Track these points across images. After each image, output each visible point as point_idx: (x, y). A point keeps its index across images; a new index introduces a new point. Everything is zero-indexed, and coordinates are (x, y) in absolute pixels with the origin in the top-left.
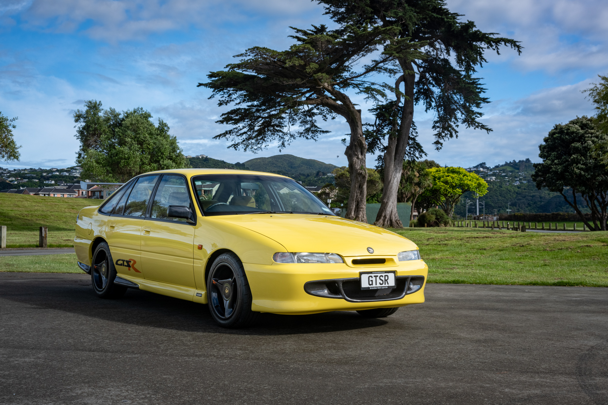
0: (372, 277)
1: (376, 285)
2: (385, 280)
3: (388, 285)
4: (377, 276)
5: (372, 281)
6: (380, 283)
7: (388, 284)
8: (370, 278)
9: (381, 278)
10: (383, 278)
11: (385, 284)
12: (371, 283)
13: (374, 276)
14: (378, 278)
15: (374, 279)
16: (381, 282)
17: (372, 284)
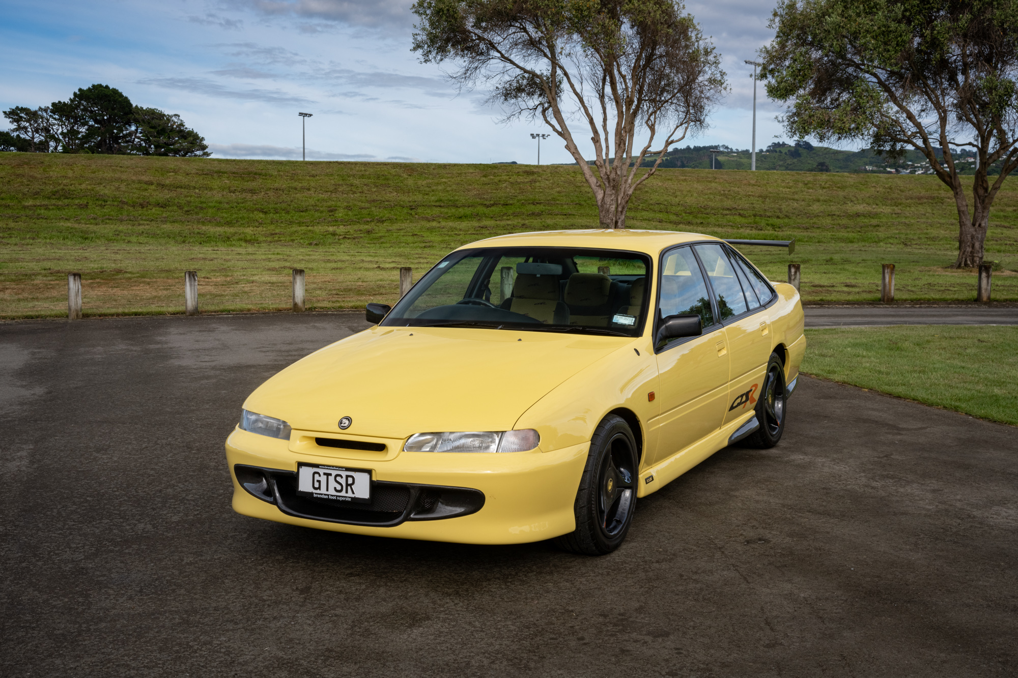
0: (320, 476)
1: (327, 490)
2: (347, 485)
3: (353, 496)
4: (330, 475)
5: (319, 481)
6: (335, 488)
7: (353, 493)
8: (316, 476)
9: (338, 479)
10: (343, 481)
11: (347, 492)
12: (317, 485)
13: (325, 474)
14: (331, 479)
15: (323, 479)
16: (339, 488)
17: (319, 488)
